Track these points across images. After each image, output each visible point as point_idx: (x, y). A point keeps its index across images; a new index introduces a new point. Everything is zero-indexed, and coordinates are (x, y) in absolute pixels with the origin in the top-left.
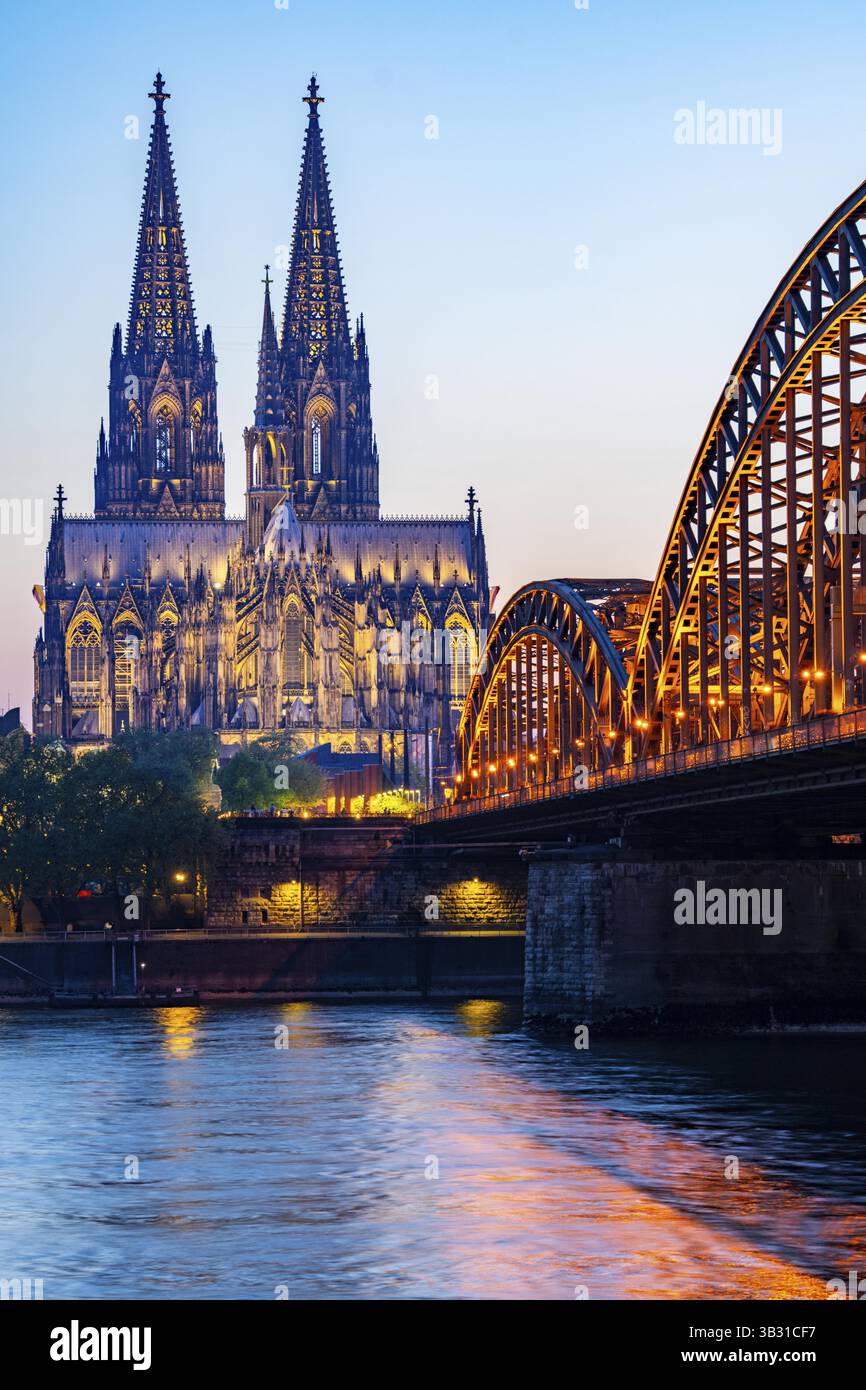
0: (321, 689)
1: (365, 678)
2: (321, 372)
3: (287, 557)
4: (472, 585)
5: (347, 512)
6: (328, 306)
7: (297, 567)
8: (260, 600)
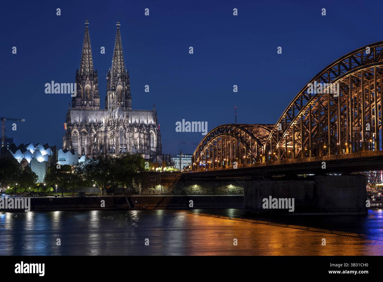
0: (128, 145)
1: (136, 143)
2: (120, 80)
3: (120, 118)
4: (155, 124)
5: (125, 109)
6: (121, 66)
7: (122, 120)
8: (114, 127)
